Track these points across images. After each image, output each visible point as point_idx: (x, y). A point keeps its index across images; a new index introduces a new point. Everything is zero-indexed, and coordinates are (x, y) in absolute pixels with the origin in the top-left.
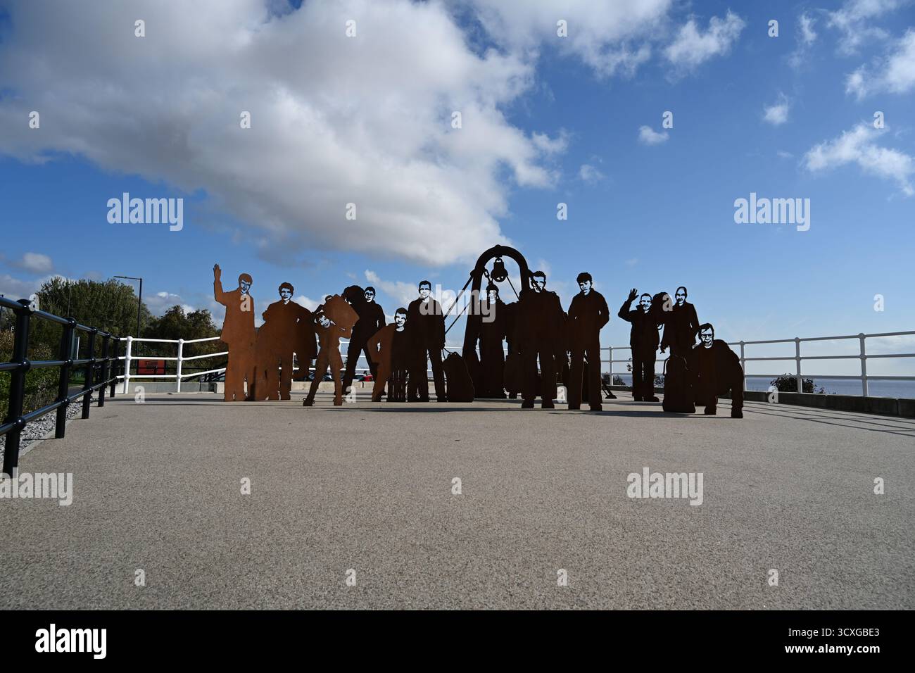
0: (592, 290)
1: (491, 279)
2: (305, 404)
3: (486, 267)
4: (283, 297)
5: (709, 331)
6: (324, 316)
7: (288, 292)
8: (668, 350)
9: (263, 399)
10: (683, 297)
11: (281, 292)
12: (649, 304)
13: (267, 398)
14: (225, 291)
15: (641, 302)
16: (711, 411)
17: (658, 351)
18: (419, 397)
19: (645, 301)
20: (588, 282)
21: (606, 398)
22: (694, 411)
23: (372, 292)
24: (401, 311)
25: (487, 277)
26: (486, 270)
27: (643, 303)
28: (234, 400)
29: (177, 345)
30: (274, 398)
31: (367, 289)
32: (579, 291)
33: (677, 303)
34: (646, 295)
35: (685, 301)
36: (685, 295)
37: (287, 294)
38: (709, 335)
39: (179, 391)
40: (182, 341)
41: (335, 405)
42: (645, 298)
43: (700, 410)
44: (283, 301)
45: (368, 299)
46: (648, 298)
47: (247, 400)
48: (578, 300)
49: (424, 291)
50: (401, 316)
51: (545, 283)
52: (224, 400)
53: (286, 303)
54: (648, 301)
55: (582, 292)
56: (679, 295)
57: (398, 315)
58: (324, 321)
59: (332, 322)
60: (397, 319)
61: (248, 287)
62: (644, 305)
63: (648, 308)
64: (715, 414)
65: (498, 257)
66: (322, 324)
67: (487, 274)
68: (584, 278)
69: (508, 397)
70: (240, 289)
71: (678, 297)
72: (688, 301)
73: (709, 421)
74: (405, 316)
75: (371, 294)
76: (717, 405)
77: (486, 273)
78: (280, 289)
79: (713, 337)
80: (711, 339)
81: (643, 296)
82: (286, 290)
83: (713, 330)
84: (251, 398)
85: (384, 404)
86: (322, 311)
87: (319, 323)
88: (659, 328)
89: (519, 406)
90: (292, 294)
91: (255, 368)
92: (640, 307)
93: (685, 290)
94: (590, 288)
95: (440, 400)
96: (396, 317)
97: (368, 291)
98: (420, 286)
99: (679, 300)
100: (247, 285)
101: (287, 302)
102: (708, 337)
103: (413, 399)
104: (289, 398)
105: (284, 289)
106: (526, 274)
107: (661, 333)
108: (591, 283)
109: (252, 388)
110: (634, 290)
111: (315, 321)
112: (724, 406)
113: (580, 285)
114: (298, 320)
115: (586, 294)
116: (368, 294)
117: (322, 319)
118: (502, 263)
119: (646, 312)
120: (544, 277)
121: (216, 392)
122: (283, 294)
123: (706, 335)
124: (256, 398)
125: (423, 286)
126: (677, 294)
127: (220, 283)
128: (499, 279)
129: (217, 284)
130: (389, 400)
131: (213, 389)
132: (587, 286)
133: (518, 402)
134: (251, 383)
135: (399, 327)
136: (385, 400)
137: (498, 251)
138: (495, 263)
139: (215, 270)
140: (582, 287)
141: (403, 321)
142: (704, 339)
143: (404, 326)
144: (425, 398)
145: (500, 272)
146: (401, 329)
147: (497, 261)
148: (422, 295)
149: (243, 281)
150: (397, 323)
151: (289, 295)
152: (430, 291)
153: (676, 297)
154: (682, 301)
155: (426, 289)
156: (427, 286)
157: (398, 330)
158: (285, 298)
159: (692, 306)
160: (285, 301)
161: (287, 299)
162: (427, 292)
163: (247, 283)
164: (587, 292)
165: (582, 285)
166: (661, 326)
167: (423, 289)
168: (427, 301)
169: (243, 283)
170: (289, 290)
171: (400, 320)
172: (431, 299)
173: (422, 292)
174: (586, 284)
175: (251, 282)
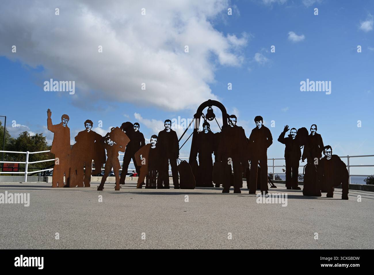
0: (262, 125)
1: (206, 119)
2: (98, 190)
3: (203, 112)
4: (87, 128)
5: (329, 150)
6: (110, 139)
7: (90, 125)
8: (306, 160)
9: (75, 187)
10: (315, 130)
11: (85, 125)
12: (296, 134)
13: (77, 186)
14: (53, 124)
15: (291, 133)
16: (330, 195)
17: (301, 161)
18: (164, 186)
19: (293, 132)
20: (261, 121)
21: (271, 187)
22: (321, 195)
23: (138, 126)
24: (154, 136)
26: (203, 114)
27: (292, 133)
28: (58, 187)
29: (25, 155)
30: (80, 186)
31: (135, 124)
32: (255, 126)
33: (312, 134)
34: (294, 129)
35: (316, 133)
36: (316, 129)
37: (89, 126)
39: (26, 181)
40: (29, 153)
41: (115, 190)
42: (293, 131)
43: (324, 195)
44: (86, 130)
45: (135, 130)
46: (295, 131)
47: (65, 187)
48: (255, 131)
49: (168, 125)
50: (154, 139)
51: (236, 122)
52: (52, 187)
53: (88, 132)
54: (295, 133)
55: (257, 127)
56: (312, 129)
57: (152, 139)
58: (110, 142)
59: (114, 143)
60: (152, 141)
61: (67, 122)
62: (293, 135)
63: (295, 136)
64: (333, 197)
65: (210, 106)
66: (109, 144)
67: (203, 116)
68: (258, 119)
69: (214, 186)
70: (62, 123)
71: (312, 130)
72: (317, 132)
73: (329, 201)
75: (137, 127)
76: (334, 192)
78: (85, 123)
79: (332, 153)
80: (330, 154)
81: (291, 129)
82: (89, 124)
83: (331, 149)
84: (67, 186)
85: (144, 190)
86: (109, 136)
87: (107, 143)
88: (301, 147)
89: (221, 191)
90: (92, 126)
91: (70, 169)
92: (290, 136)
93: (316, 126)
95: (175, 188)
96: (151, 140)
97: (135, 125)
98: (165, 123)
99: (312, 132)
101: (89, 131)
102: (328, 153)
103: (160, 187)
104: (89, 186)
105: (87, 124)
106: (226, 116)
107: (302, 151)
108: (262, 122)
109: (68, 180)
110: (287, 126)
111: (105, 142)
112: (338, 193)
113: (256, 123)
114: (95, 141)
115: (259, 128)
116: (135, 127)
117: (109, 141)
118: (212, 110)
119: (294, 138)
120: (236, 118)
121: (47, 182)
122: (87, 126)
123: (327, 152)
124: (70, 186)
125: (167, 123)
126: (311, 129)
127: (51, 120)
128: (210, 119)
129: (49, 121)
130: (146, 187)
131: (46, 180)
132: (260, 124)
133: (220, 189)
134: (68, 177)
135: (153, 146)
136: (145, 188)
137: (210, 103)
138: (208, 110)
139: (48, 112)
140: (257, 124)
141: (155, 142)
142: (326, 154)
143: (156, 145)
144: (167, 187)
145: (211, 115)
146: (154, 147)
147: (209, 109)
148: (166, 127)
149: (64, 119)
150: (151, 144)
151: (90, 127)
152: (171, 125)
153: (311, 130)
154: (314, 133)
155: (169, 124)
156: (169, 123)
157: (152, 147)
158: (88, 128)
159: (320, 135)
160: (88, 130)
161: (89, 129)
162: (169, 126)
163: (67, 120)
164: (260, 127)
165: (257, 123)
166: (302, 147)
167: (167, 124)
168: (169, 131)
169: (64, 120)
170: (90, 124)
171: (154, 142)
172: (171, 130)
173: (166, 126)
174: (260, 122)
175: (69, 119)
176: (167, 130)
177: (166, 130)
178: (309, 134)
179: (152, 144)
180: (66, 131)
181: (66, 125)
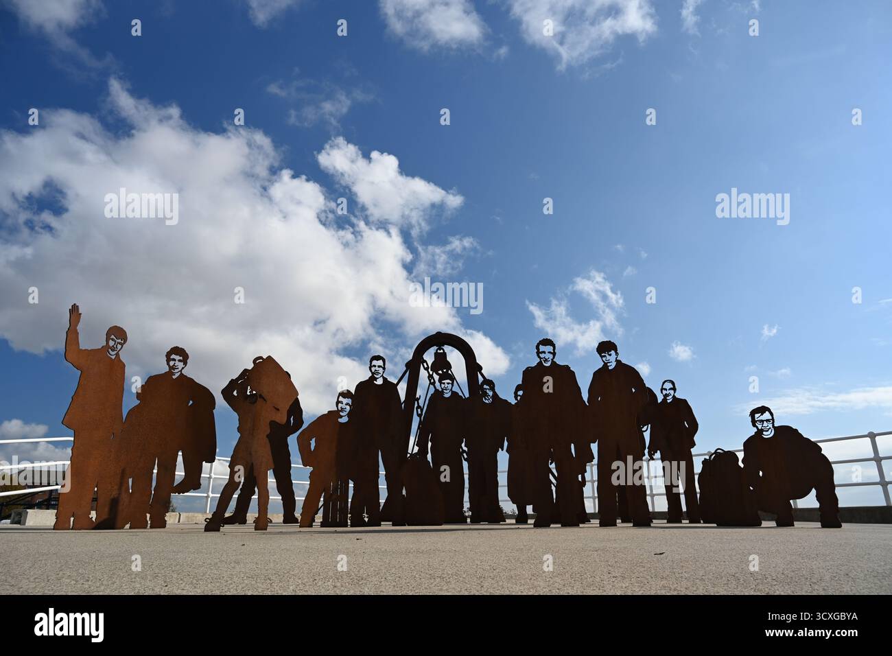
0: (618, 362)
1: (431, 373)
2: (207, 529)
3: (424, 358)
4: (172, 368)
5: (767, 416)
7: (180, 361)
10: (672, 392)
11: (168, 360)
13: (128, 526)
14: (82, 347)
18: (366, 520)
20: (613, 352)
24: (345, 394)
25: (427, 369)
26: (425, 362)
28: (74, 529)
32: (601, 365)
33: (665, 399)
35: (674, 396)
36: (674, 389)
37: (177, 363)
38: (767, 421)
41: (256, 529)
44: (170, 373)
47: (93, 527)
48: (601, 375)
49: (377, 368)
50: (345, 401)
51: (554, 354)
52: (55, 529)
53: (174, 377)
55: (606, 365)
56: (666, 390)
57: (341, 399)
60: (340, 405)
61: (119, 346)
64: (793, 526)
65: (440, 346)
67: (426, 366)
68: (606, 347)
70: (106, 348)
71: (664, 392)
74: (349, 401)
77: (425, 364)
78: (168, 355)
79: (773, 423)
80: (771, 426)
82: (178, 358)
83: (772, 414)
88: (644, 429)
90: (185, 364)
93: (673, 383)
94: (616, 360)
96: (338, 402)
98: (371, 362)
99: (666, 396)
100: (120, 343)
101: (177, 375)
102: (765, 423)
103: (358, 522)
104: (163, 525)
105: (173, 356)
107: (647, 436)
108: (617, 354)
111: (235, 394)
113: (602, 357)
114: (191, 402)
115: (610, 368)
118: (444, 354)
120: (554, 346)
122: (172, 363)
123: (762, 421)
125: (375, 362)
126: (662, 389)
127: (77, 334)
129: (72, 335)
130: (324, 524)
131: (18, 520)
132: (611, 359)
135: (341, 417)
137: (440, 339)
138: (436, 354)
139: (71, 312)
140: (604, 359)
141: (348, 408)
142: (760, 427)
143: (349, 415)
145: (442, 364)
146: (344, 420)
147: (439, 351)
148: (373, 373)
149: (113, 337)
150: (338, 411)
151: (181, 365)
152: (384, 368)
153: (662, 393)
154: (671, 397)
155: (379, 367)
156: (380, 363)
157: (340, 420)
158: (174, 369)
159: (685, 401)
160: (174, 374)
161: (176, 371)
162: (381, 370)
163: (120, 341)
164: (612, 366)
165: (605, 356)
166: (646, 427)
167: (375, 366)
168: (380, 382)
169: (113, 339)
170: (181, 358)
171: (344, 406)
172: (385, 379)
173: (373, 369)
174: (610, 355)
175: (125, 339)
176: (376, 379)
177: (373, 378)
178: (660, 400)
179: (341, 413)
180: (116, 370)
181: (117, 355)
